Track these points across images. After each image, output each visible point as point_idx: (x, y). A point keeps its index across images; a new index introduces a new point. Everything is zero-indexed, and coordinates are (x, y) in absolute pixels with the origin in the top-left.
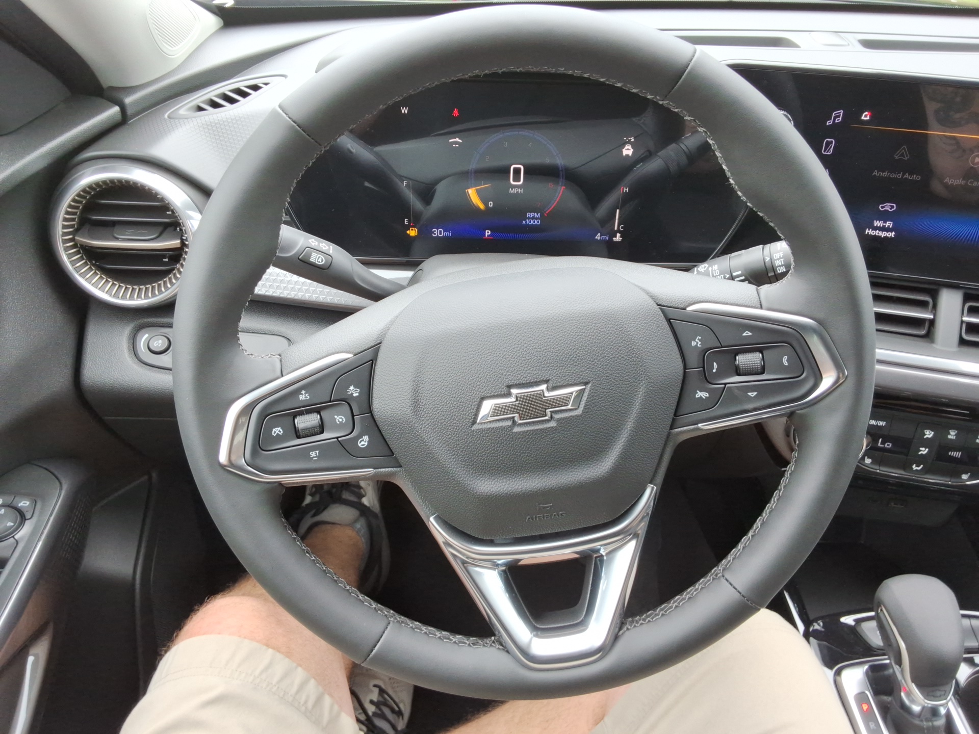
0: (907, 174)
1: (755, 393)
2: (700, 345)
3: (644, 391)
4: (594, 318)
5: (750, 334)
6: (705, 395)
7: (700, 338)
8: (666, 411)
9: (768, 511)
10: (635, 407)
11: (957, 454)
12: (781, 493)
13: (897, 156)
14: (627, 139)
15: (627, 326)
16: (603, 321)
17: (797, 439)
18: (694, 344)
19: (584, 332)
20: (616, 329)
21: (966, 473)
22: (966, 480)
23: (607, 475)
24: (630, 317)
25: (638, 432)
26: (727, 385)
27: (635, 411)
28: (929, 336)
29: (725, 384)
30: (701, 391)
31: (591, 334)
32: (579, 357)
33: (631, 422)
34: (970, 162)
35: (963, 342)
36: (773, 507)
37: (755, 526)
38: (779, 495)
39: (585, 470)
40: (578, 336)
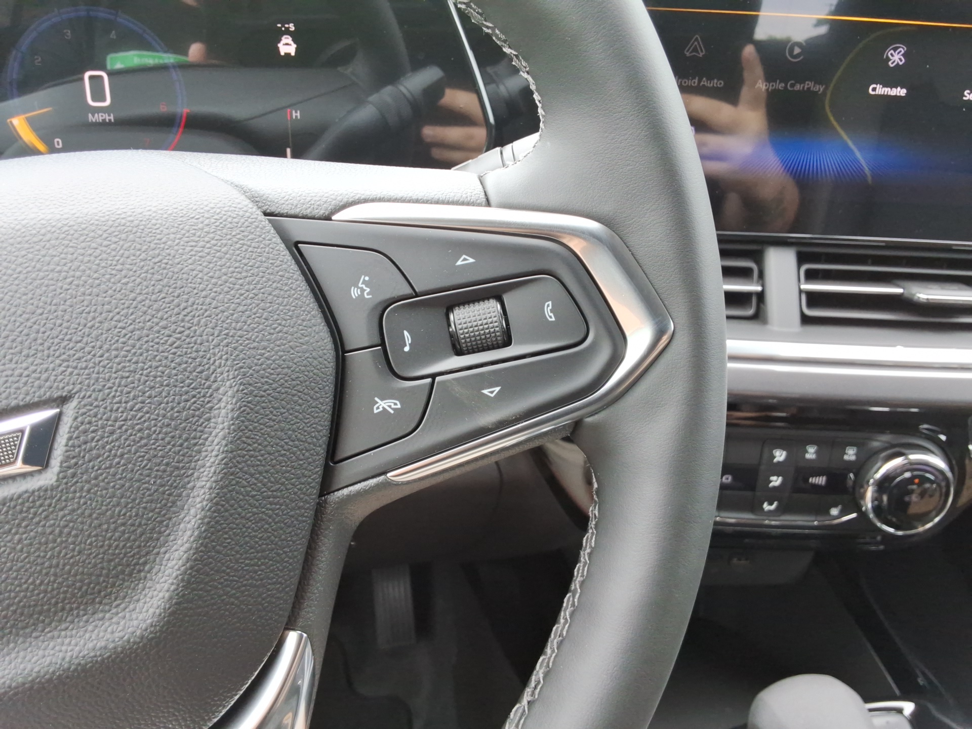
0: (704, 79)
1: (497, 389)
2: (368, 294)
3: (230, 407)
4: (82, 235)
5: (471, 260)
6: (393, 406)
7: (367, 278)
8: (301, 450)
9: (555, 641)
10: (210, 448)
11: (821, 480)
12: (576, 600)
13: (688, 51)
14: (283, 26)
15: (173, 252)
16: (106, 243)
17: (594, 480)
18: (355, 293)
19: (52, 271)
20: (142, 260)
21: (836, 506)
22: (836, 516)
23: (151, 632)
24: (183, 232)
25: (227, 511)
26: (438, 379)
27: (212, 460)
28: (759, 316)
29: (433, 376)
30: (382, 399)
31: (72, 273)
32: (38, 332)
33: (202, 487)
34: (787, 54)
35: (806, 320)
36: (565, 633)
37: (533, 678)
38: (573, 605)
39: (90, 628)
40: (35, 279)
